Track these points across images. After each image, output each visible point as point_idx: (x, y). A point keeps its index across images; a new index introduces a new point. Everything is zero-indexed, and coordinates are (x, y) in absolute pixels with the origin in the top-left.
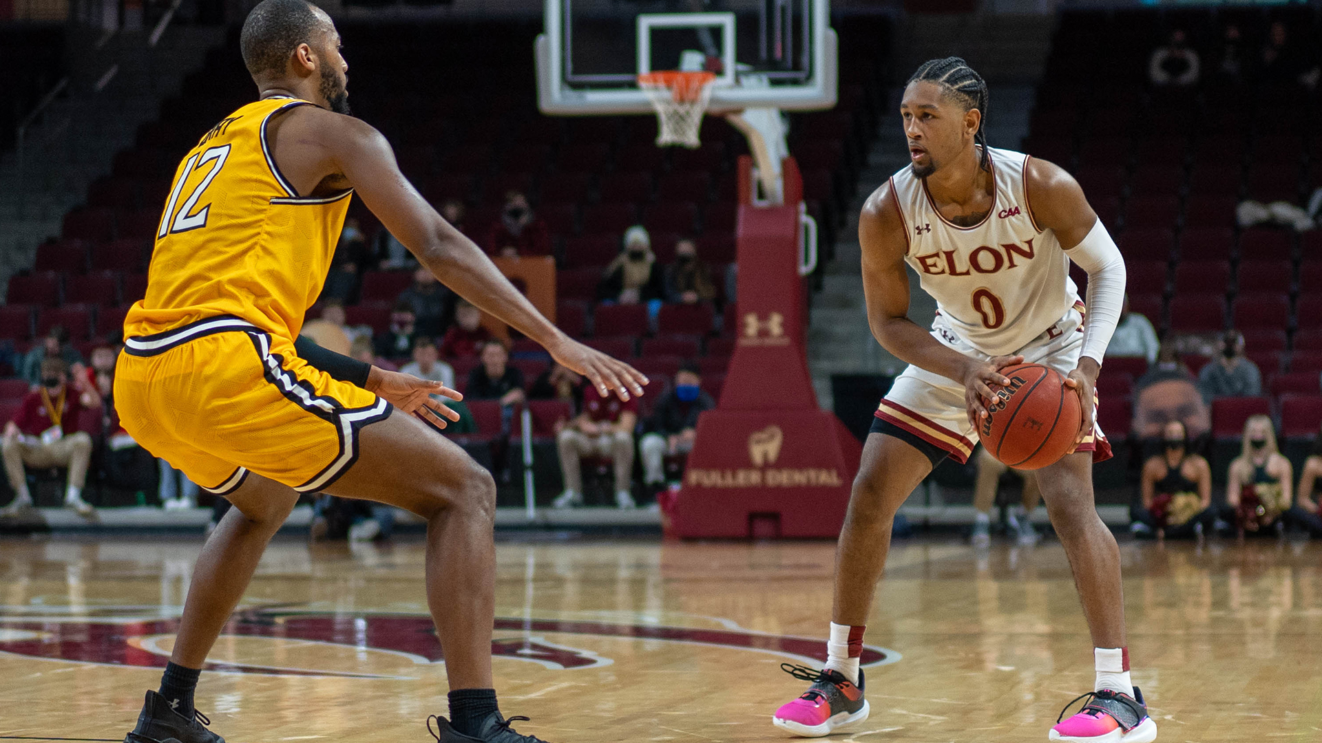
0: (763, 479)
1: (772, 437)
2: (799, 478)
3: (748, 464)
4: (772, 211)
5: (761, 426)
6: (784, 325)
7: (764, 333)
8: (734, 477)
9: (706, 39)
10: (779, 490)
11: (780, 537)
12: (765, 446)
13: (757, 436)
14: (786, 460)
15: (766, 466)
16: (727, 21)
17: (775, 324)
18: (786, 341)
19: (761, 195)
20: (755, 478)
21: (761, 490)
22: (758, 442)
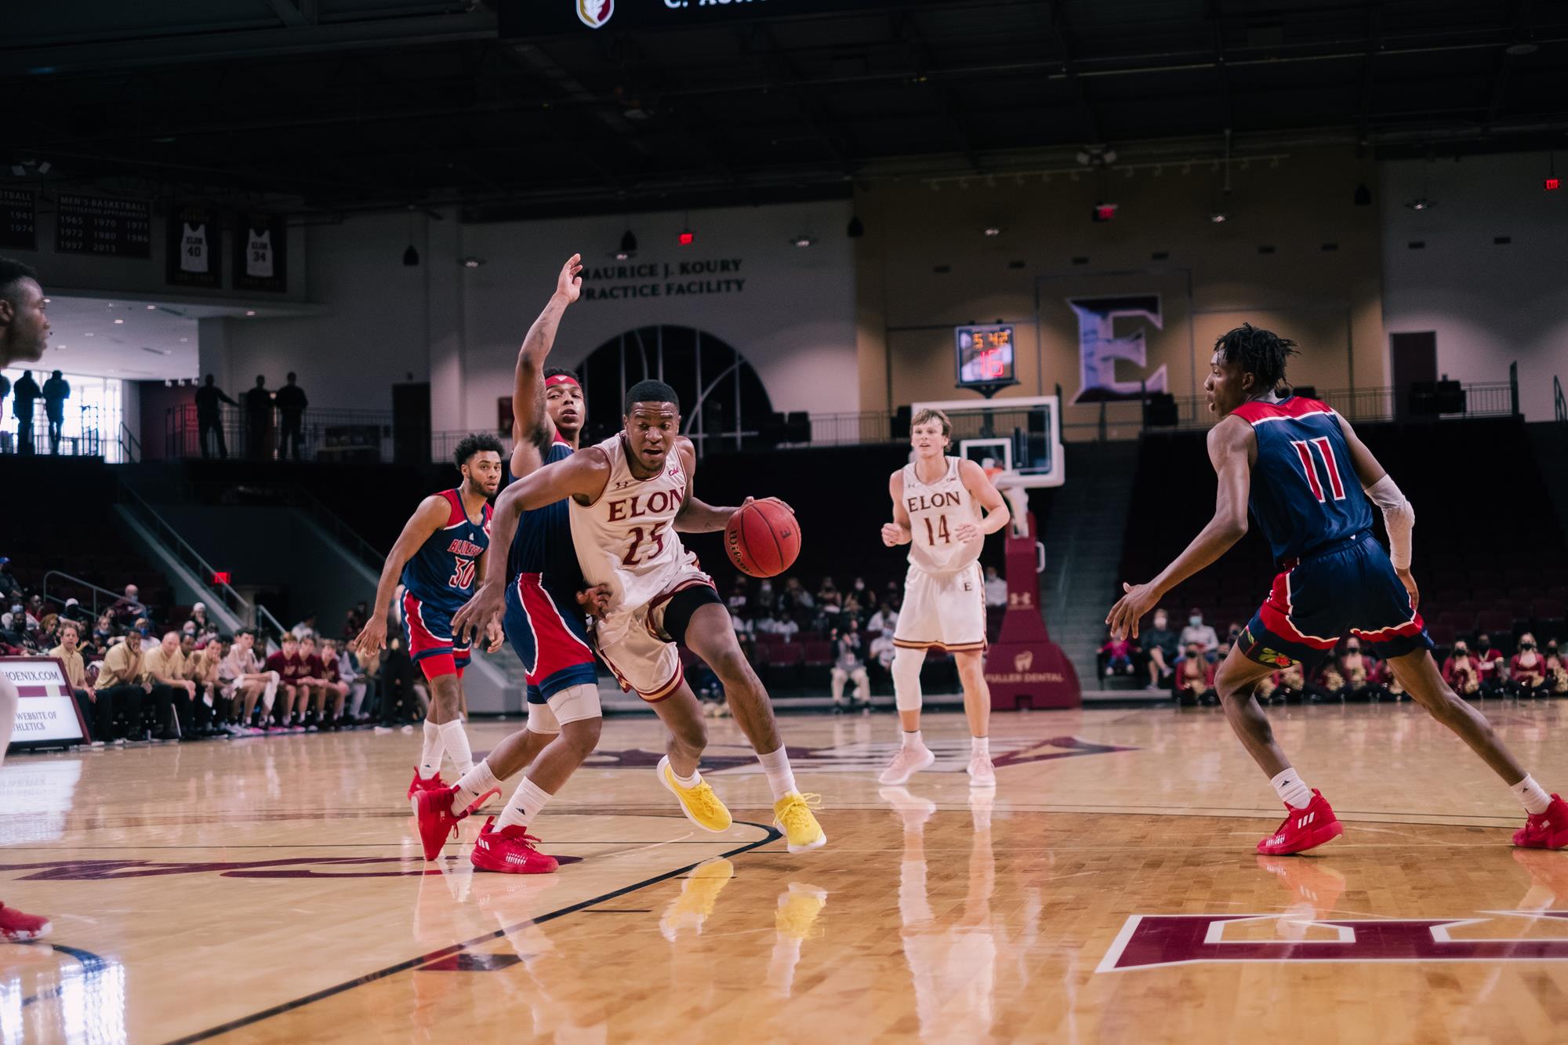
0: (1023, 678)
1: (1026, 657)
2: (1041, 678)
3: (1014, 671)
4: (1022, 540)
5: (1021, 652)
6: (1031, 599)
7: (1020, 603)
8: (1008, 677)
9: (993, 452)
10: (1031, 684)
11: (1033, 708)
12: (1024, 662)
13: (1019, 656)
14: (1034, 669)
15: (1024, 672)
16: (1007, 443)
17: (1026, 598)
18: (1032, 607)
19: (1016, 532)
20: (1018, 678)
21: (1022, 684)
22: (1020, 659)
